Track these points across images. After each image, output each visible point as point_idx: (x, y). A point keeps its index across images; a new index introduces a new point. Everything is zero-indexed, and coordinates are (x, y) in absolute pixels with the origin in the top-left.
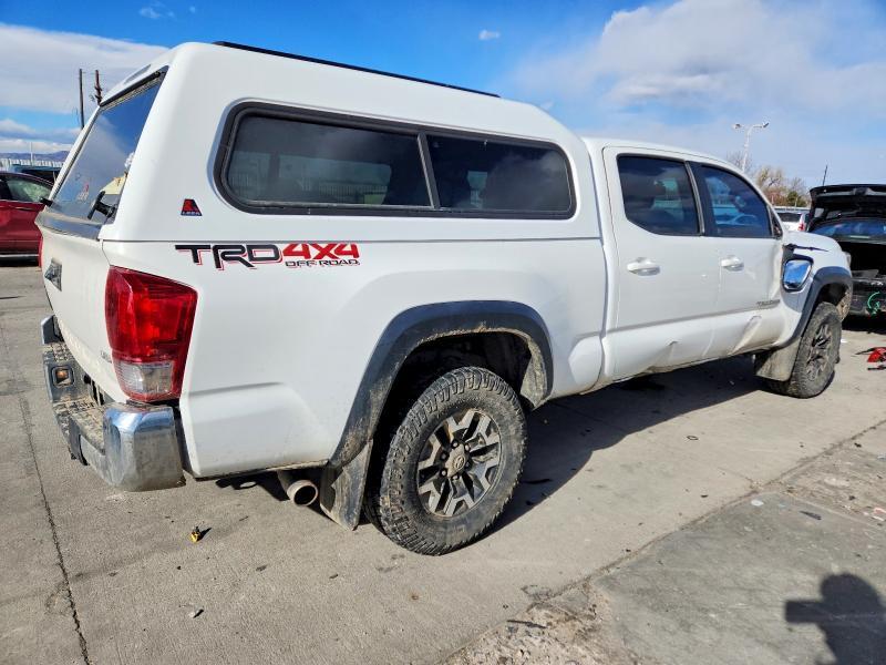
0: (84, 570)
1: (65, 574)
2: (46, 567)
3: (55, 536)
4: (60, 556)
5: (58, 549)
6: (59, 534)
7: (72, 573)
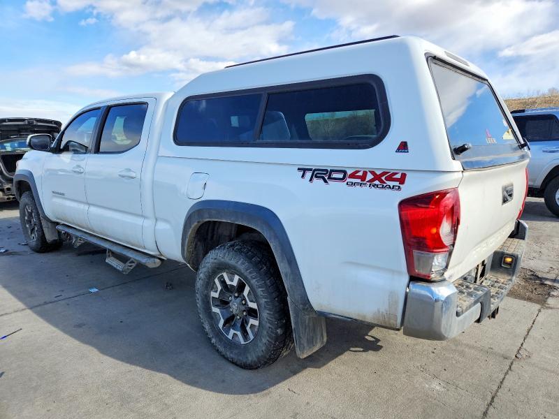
0: (502, 359)
1: (512, 364)
2: (518, 373)
3: (499, 387)
4: (506, 373)
5: (504, 379)
6: (495, 388)
7: (508, 362)
